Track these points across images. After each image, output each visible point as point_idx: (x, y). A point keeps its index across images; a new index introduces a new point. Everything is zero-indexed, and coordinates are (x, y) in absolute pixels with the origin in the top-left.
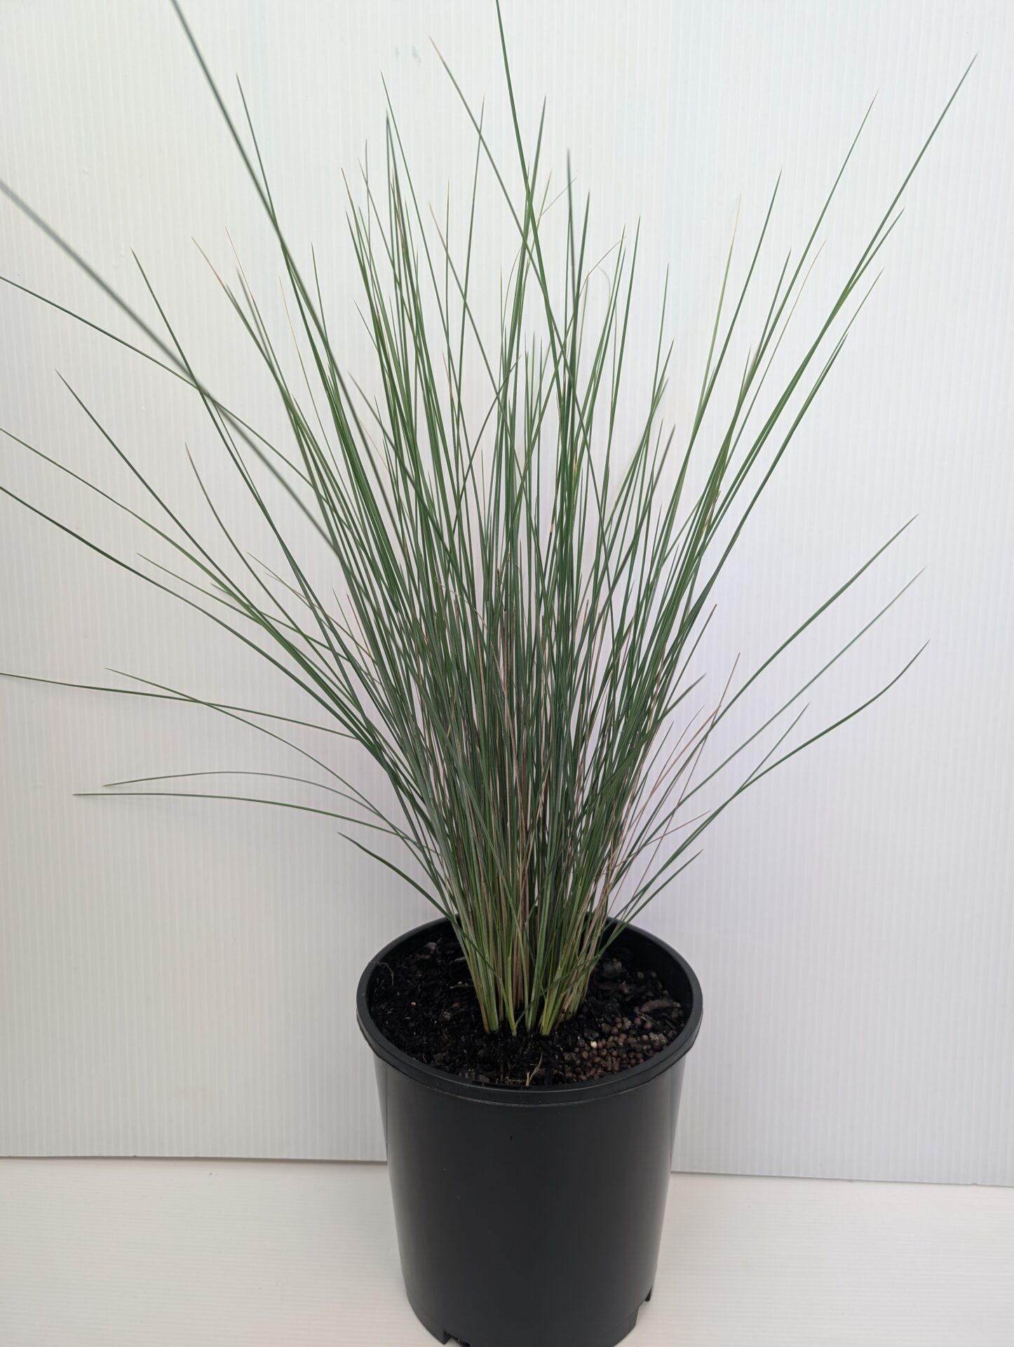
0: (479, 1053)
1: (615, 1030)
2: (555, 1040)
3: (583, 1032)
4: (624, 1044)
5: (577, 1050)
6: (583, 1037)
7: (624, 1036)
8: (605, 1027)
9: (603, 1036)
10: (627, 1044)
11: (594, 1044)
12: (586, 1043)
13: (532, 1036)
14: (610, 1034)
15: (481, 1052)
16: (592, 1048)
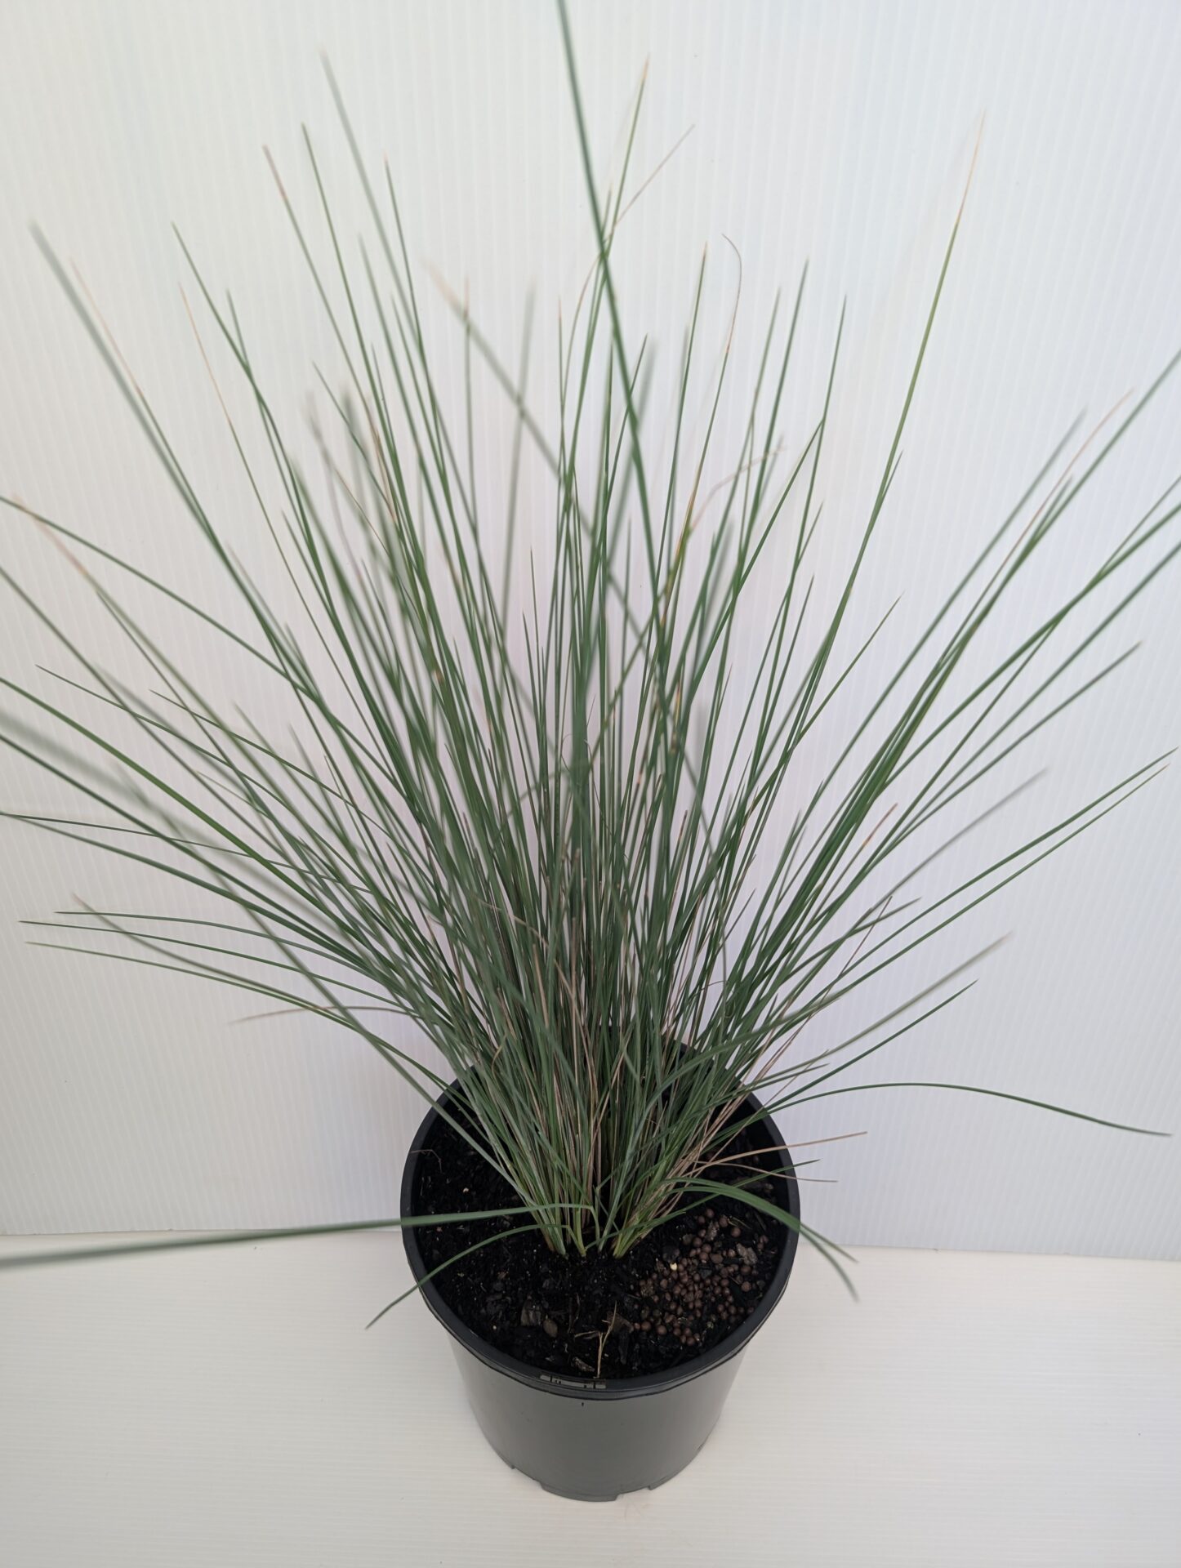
0: (544, 1285)
1: (698, 1242)
2: (630, 1262)
3: (662, 1254)
4: (708, 1263)
5: (655, 1276)
6: (661, 1259)
7: (708, 1248)
8: (686, 1238)
9: (685, 1251)
10: (711, 1264)
11: (674, 1267)
12: (665, 1266)
13: (604, 1257)
14: (692, 1246)
15: (546, 1284)
16: (671, 1271)
